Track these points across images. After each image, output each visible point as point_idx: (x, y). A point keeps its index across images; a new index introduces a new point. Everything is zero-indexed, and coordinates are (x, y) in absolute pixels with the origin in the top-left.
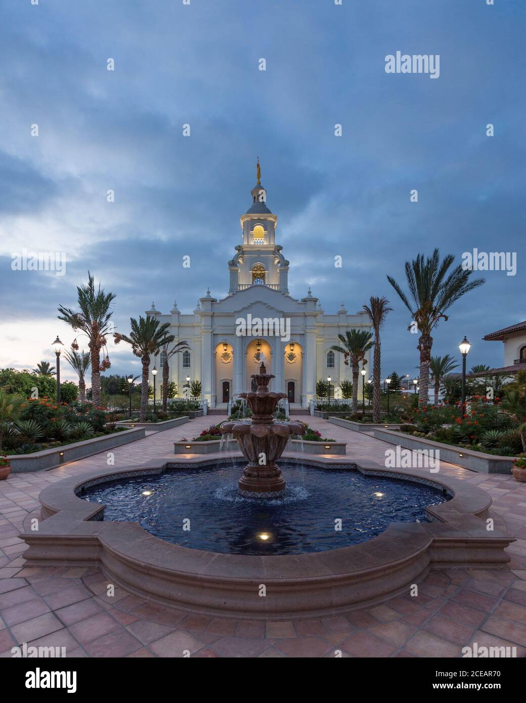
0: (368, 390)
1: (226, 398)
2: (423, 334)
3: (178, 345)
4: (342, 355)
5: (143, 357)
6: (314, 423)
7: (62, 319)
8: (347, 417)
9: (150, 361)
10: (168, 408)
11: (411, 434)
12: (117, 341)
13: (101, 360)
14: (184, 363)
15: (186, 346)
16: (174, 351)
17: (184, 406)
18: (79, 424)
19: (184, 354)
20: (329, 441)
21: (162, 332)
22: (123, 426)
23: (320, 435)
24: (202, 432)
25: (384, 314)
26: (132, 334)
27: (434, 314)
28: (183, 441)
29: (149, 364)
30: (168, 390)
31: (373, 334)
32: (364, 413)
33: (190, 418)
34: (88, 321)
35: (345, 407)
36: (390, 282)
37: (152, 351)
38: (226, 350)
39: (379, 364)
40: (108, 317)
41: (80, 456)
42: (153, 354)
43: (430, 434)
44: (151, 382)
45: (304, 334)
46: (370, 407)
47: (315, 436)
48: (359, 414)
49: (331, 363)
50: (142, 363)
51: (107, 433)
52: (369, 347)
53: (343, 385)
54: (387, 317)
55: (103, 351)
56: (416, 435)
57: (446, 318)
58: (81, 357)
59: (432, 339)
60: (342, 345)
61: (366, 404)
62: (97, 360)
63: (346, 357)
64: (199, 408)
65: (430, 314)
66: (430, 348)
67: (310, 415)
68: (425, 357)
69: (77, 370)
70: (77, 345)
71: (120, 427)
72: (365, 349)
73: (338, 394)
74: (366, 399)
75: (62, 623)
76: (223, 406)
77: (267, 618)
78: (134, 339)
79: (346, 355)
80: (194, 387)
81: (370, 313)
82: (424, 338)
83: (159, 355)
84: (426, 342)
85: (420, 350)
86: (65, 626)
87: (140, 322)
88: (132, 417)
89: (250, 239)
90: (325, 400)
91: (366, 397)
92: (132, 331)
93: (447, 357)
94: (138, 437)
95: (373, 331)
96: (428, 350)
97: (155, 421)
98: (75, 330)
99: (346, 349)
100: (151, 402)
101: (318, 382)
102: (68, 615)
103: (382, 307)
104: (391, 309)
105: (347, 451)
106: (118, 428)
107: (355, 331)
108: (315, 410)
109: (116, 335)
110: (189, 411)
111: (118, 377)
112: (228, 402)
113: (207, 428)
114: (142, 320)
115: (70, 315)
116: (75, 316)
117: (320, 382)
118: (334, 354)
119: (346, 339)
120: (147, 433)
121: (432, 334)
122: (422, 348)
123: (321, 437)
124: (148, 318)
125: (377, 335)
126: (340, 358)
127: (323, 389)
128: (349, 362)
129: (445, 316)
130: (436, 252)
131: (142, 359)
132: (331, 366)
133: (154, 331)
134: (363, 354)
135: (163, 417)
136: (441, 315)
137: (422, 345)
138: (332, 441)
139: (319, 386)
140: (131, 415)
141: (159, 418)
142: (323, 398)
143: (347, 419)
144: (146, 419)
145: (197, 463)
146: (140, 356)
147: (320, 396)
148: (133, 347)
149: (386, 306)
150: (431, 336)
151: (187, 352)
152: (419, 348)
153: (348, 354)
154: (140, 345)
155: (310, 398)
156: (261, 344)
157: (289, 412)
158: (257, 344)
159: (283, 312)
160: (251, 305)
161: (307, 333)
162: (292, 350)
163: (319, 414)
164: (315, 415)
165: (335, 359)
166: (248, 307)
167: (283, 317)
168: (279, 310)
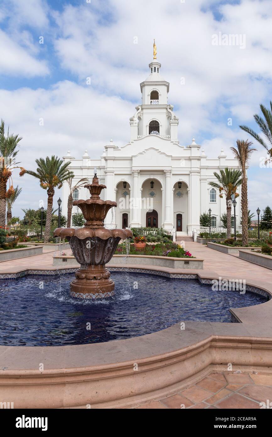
35: (223, 234)
45: (189, 174)
49: (213, 198)
53: (223, 217)
67: (194, 241)
90: (207, 230)
101: (202, 214)
117: (204, 215)
118: (215, 191)
127: (206, 221)
132: (213, 201)
139: (203, 218)
142: (206, 227)
147: (204, 226)
156: (154, 183)
157: (175, 239)
158: (151, 183)
159: (171, 156)
160: (145, 151)
161: (192, 174)
162: (180, 187)
163: (202, 241)
164: (198, 241)
165: (216, 195)
166: (143, 153)
167: (172, 160)
168: (168, 155)
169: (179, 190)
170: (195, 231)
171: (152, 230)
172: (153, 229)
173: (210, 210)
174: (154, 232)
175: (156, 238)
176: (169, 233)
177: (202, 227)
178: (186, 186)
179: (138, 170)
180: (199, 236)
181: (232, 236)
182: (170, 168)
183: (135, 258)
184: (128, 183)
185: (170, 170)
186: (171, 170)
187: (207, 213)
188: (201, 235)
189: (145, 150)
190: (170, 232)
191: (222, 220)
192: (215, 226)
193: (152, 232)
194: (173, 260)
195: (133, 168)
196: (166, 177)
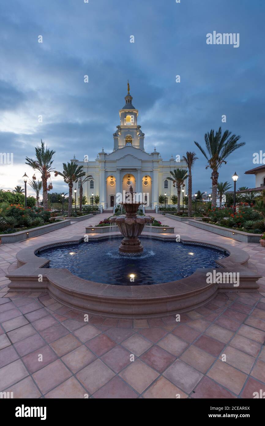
0: (186, 200)
1: (112, 204)
2: (214, 171)
3: (87, 177)
4: (172, 182)
5: (70, 183)
6: (158, 217)
7: (28, 164)
8: (175, 214)
9: (73, 185)
10: (82, 209)
11: (208, 223)
12: (56, 175)
13: (48, 185)
14: (90, 186)
15: (91, 177)
16: (85, 180)
17: (91, 209)
18: (37, 218)
19: (90, 182)
20: (165, 226)
21: (79, 170)
22: (59, 219)
23: (161, 223)
24: (100, 222)
25: (193, 161)
26: (64, 172)
27: (219, 161)
28: (90, 226)
29: (72, 187)
30: (82, 200)
31: (188, 171)
32: (183, 212)
33: (94, 215)
34: (41, 165)
35: (174, 208)
36: (196, 144)
37: (74, 180)
38: (112, 180)
39: (191, 186)
40: (51, 163)
41: (37, 235)
42: (75, 182)
43: (217, 222)
44: (73, 196)
45: (152, 171)
46: (186, 209)
47: (158, 224)
48: (181, 212)
49: (166, 186)
51: (51, 223)
52: (186, 178)
53: (172, 197)
54: (195, 162)
55: (49, 181)
56: (210, 223)
57: (226, 163)
58: (38, 184)
59: (218, 173)
60: (172, 177)
61: (185, 207)
62: (45, 185)
63: (174, 183)
64: (98, 210)
65: (217, 161)
66: (217, 178)
67: (156, 213)
68: (215, 182)
69: (35, 190)
70: (35, 177)
71: (58, 219)
72: (184, 179)
73: (170, 203)
74: (184, 205)
75: (28, 321)
76: (111, 209)
77: (134, 318)
78: (65, 174)
79: (174, 182)
80: (96, 199)
81: (186, 160)
82: (214, 173)
83: (78, 182)
84: (215, 175)
85: (212, 179)
86: (30, 323)
87: (68, 166)
88: (64, 214)
89: (124, 122)
90: (163, 205)
91: (185, 204)
92: (63, 170)
93: (226, 182)
94: (67, 224)
95: (188, 169)
96: (216, 179)
97: (76, 216)
98: (35, 169)
99: (174, 179)
100: (73, 206)
101: (160, 196)
102: (31, 317)
103: (192, 157)
104: (197, 158)
105: (175, 231)
106: (57, 220)
107: (178, 169)
108: (158, 210)
109: (55, 172)
110: (93, 211)
111: (56, 194)
112: (113, 206)
113: (103, 220)
114: (69, 164)
115: (32, 162)
116: (34, 162)
117: (161, 196)
118: (168, 181)
119: (174, 174)
120: (72, 223)
121: (218, 171)
122: (213, 178)
123: (161, 224)
124: (72, 163)
125: (190, 171)
126: (171, 183)
127: (162, 200)
128: (176, 185)
129: (225, 162)
130: (220, 128)
131: (69, 185)
132: (166, 188)
133: (75, 170)
134: (183, 181)
135: (80, 215)
136: (223, 161)
137: (213, 177)
138: (167, 226)
139: (160, 198)
140: (63, 213)
141: (78, 215)
143: (175, 215)
144: (71, 216)
145: (97, 238)
146: (68, 183)
147: (161, 203)
148: (64, 178)
149: (195, 157)
150: (218, 172)
151: (92, 181)
152: (212, 178)
153: (175, 182)
154: (68, 177)
155: (156, 205)
159: (141, 160)
161: (154, 171)
162: (146, 179)
164: (159, 213)
165: (168, 184)
166: (124, 157)
167: (142, 162)
168: (139, 159)
170: (157, 207)
179: (120, 169)
182: (140, 168)
191: (172, 199)
195: (118, 168)
196: (138, 173)
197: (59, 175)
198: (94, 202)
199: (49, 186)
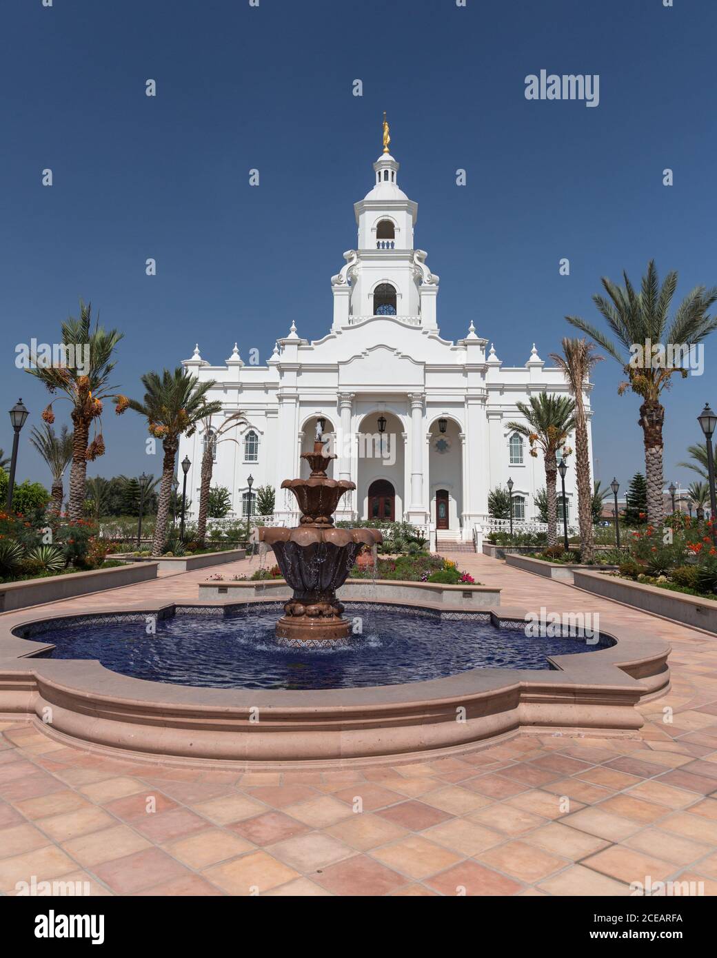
3: (229, 419)
5: (167, 440)
10: (207, 533)
11: (633, 579)
12: (120, 411)
13: (91, 441)
14: (246, 453)
16: (224, 428)
17: (241, 532)
18: (40, 550)
19: (246, 436)
21: (200, 397)
26: (146, 397)
30: (213, 502)
32: (566, 545)
35: (542, 537)
37: (183, 428)
40: (108, 370)
42: (185, 433)
45: (463, 403)
49: (516, 458)
50: (165, 449)
53: (540, 497)
55: (94, 429)
56: (640, 581)
62: (83, 445)
67: (476, 551)
70: (52, 416)
73: (531, 516)
78: (152, 407)
79: (533, 439)
80: (262, 497)
83: (196, 435)
90: (505, 526)
92: (146, 393)
94: (143, 577)
99: (532, 429)
101: (494, 491)
108: (485, 542)
114: (166, 375)
117: (498, 491)
118: (521, 441)
119: (532, 412)
127: (502, 505)
128: (538, 451)
131: (165, 442)
134: (563, 437)
135: (197, 549)
139: (496, 499)
140: (139, 545)
142: (502, 521)
146: (159, 436)
147: (497, 517)
148: (150, 422)
151: (252, 433)
153: (536, 438)
156: (385, 421)
157: (435, 546)
158: (379, 421)
159: (424, 363)
160: (368, 351)
161: (470, 402)
162: (443, 431)
163: (493, 551)
164: (487, 552)
165: (524, 448)
166: (363, 355)
167: (426, 371)
168: (416, 360)
169: (442, 437)
170: (479, 529)
171: (383, 527)
172: (386, 524)
173: (510, 483)
174: (389, 531)
175: (393, 545)
176: (421, 532)
177: (494, 520)
178: (457, 428)
179: (350, 393)
180: (487, 540)
181: (560, 540)
182: (420, 390)
183: (362, 586)
184: (329, 421)
185: (422, 394)
186: (425, 394)
187: (504, 487)
188: (493, 538)
189: (368, 349)
190: (423, 531)
191: (538, 504)
192: (523, 516)
193: (383, 530)
194: (440, 590)
195: (342, 389)
196: (412, 410)
197: (129, 411)
198: (256, 511)
199: (95, 445)
